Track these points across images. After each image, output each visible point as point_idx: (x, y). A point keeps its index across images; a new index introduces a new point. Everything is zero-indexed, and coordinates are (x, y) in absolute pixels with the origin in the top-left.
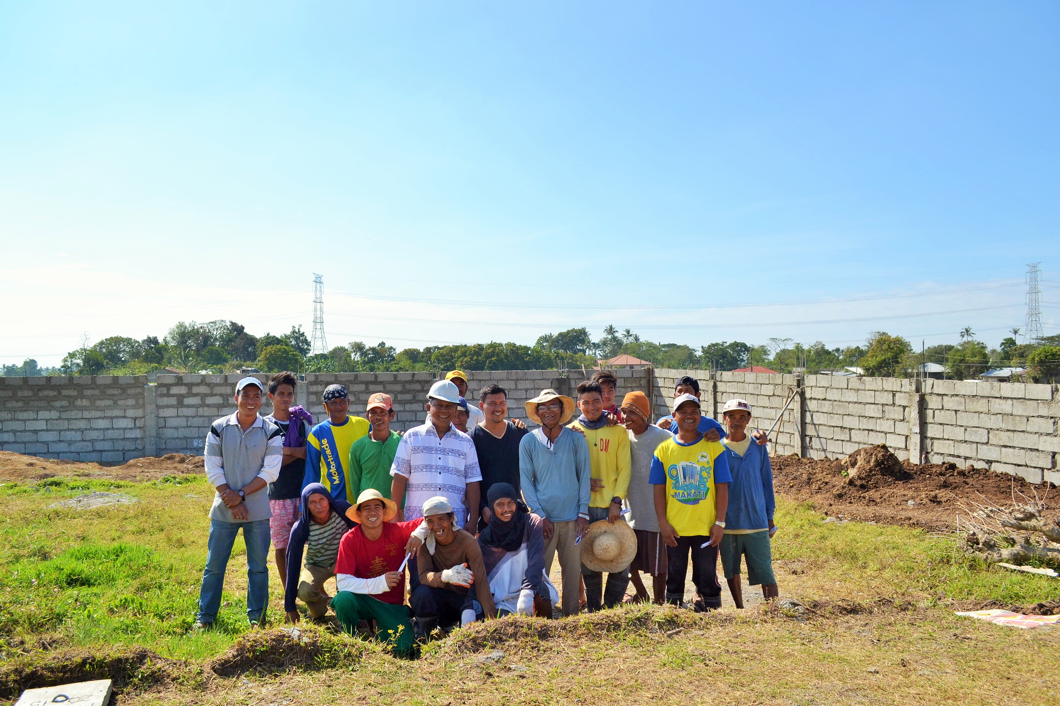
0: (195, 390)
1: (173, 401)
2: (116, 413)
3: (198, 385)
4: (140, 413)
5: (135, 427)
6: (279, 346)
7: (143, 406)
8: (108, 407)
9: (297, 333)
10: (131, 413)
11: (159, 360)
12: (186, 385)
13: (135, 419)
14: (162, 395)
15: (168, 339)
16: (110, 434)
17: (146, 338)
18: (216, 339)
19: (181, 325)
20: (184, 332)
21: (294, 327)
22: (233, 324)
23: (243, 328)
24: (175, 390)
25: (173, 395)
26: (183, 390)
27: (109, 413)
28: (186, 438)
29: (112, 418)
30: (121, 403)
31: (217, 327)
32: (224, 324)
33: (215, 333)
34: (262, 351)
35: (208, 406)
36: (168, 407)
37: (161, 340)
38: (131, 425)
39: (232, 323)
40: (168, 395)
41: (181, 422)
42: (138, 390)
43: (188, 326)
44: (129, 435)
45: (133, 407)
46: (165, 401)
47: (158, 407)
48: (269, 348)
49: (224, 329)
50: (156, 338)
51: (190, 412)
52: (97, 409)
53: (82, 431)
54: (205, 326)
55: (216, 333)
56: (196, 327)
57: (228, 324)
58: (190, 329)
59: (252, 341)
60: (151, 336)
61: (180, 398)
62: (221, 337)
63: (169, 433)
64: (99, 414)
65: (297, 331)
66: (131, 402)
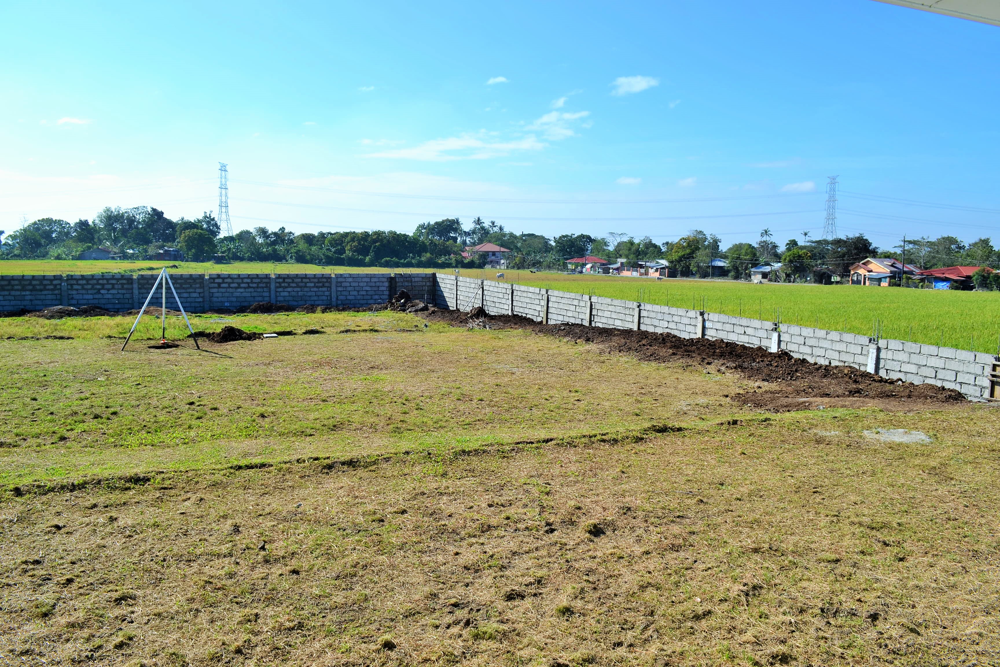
0: (226, 280)
1: (216, 285)
2: (191, 290)
3: (227, 278)
4: (201, 290)
5: (200, 297)
6: (195, 230)
7: (203, 287)
8: (188, 288)
9: (208, 218)
10: (198, 290)
11: (91, 240)
12: (222, 278)
13: (200, 293)
14: (212, 283)
15: (97, 222)
16: (189, 300)
17: (78, 221)
18: (139, 223)
19: (108, 210)
20: (110, 216)
21: (205, 213)
22: (154, 210)
23: (162, 213)
24: (217, 281)
25: (216, 283)
26: (220, 281)
27: (188, 291)
28: (222, 302)
29: (190, 292)
30: (194, 286)
31: (140, 212)
32: (146, 210)
33: (138, 217)
34: (181, 234)
35: (232, 288)
36: (214, 288)
37: (90, 223)
38: (198, 296)
39: (153, 208)
40: (214, 283)
41: (220, 295)
42: (201, 280)
43: (114, 211)
44: (197, 300)
45: (198, 288)
46: (213, 285)
47: (210, 288)
48: (187, 232)
49: (146, 214)
50: (87, 220)
51: (223, 290)
52: (184, 288)
54: (129, 211)
55: (140, 218)
56: (121, 212)
57: (149, 210)
58: (115, 213)
59: (170, 224)
60: (83, 219)
61: (219, 284)
62: (144, 221)
63: (215, 299)
64: (184, 291)
65: (208, 216)
66: (198, 286)
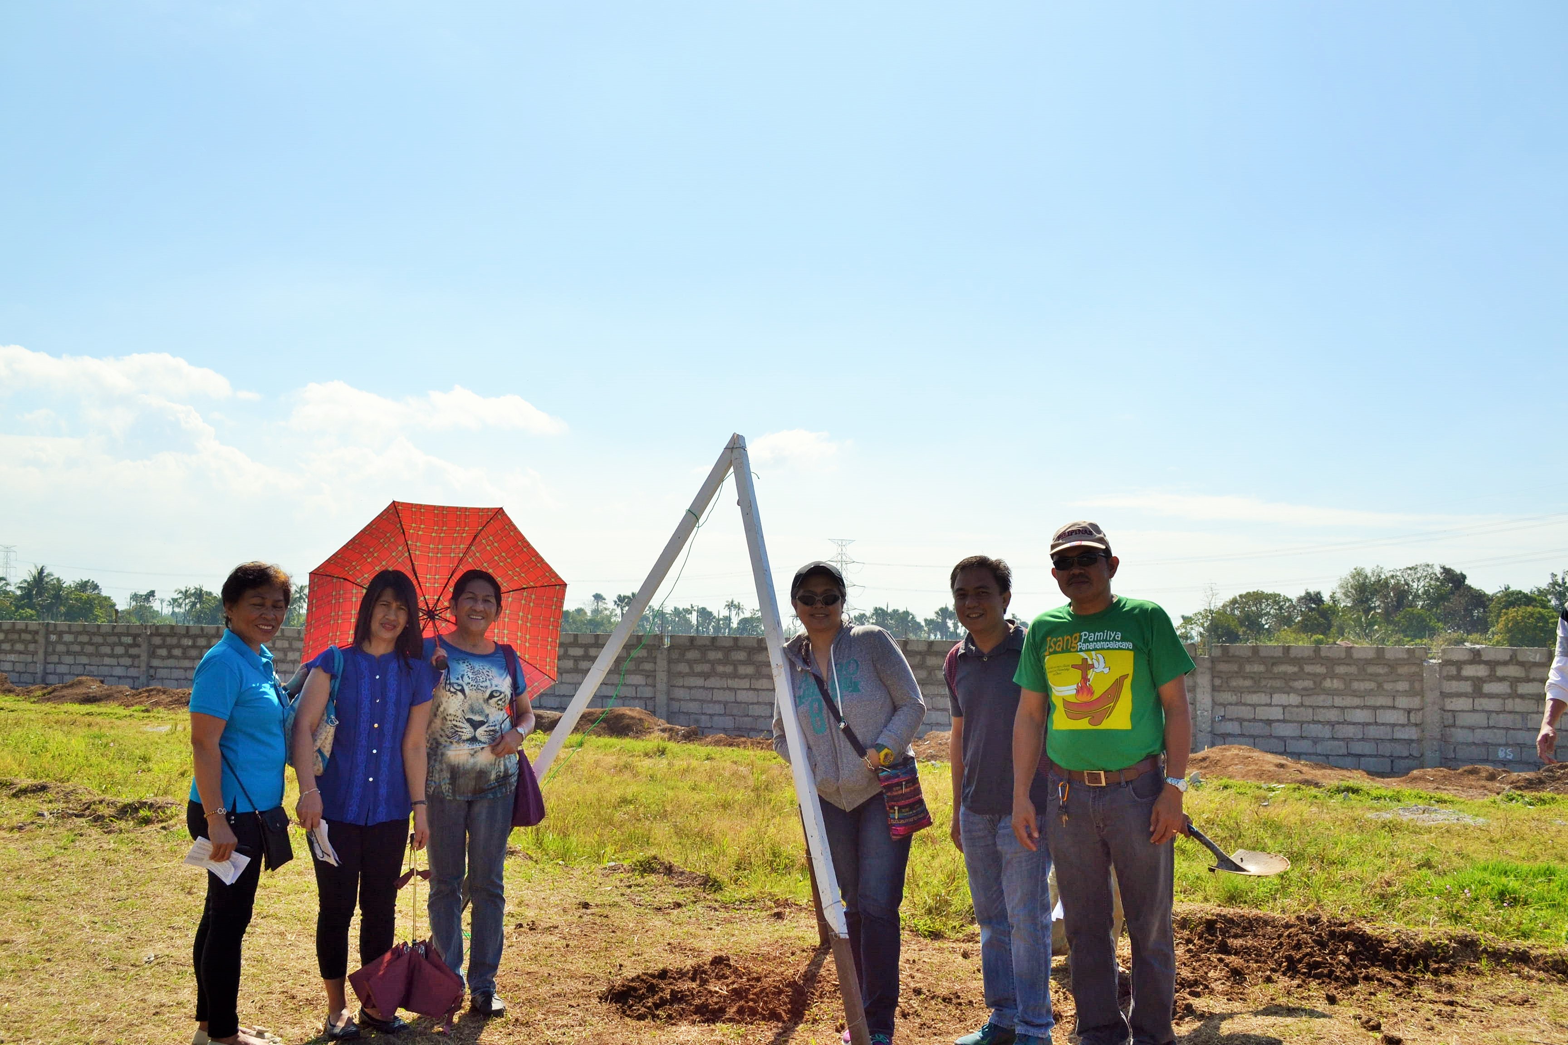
0: (1501, 671)
1: (1467, 687)
2: (1380, 701)
3: (1505, 663)
4: (1415, 702)
5: (1409, 724)
6: (1530, 609)
7: (1421, 693)
8: (1370, 693)
9: (1560, 586)
10: (1403, 702)
11: (1325, 629)
12: (1487, 663)
13: (1409, 712)
14: (1450, 678)
15: (1339, 595)
16: (1372, 732)
17: (1303, 594)
18: (1417, 596)
19: (1359, 574)
20: (1364, 584)
21: (1554, 575)
22: (1447, 571)
23: (1464, 577)
24: (1469, 671)
25: (1467, 679)
26: (1481, 671)
27: (1371, 701)
28: (1486, 744)
29: (1375, 708)
30: (1388, 686)
31: (1419, 575)
32: (1430, 571)
33: (1415, 585)
34: (1499, 616)
35: (1522, 697)
36: (1459, 695)
37: (1326, 597)
38: (1403, 719)
39: (1444, 568)
40: (1459, 677)
41: (1479, 719)
42: (1414, 669)
43: (1369, 575)
44: (1400, 734)
45: (1406, 693)
46: (1454, 686)
47: (1444, 695)
48: (1512, 612)
49: (1431, 579)
50: (1319, 593)
51: (1493, 705)
52: (1355, 694)
53: (1332, 724)
54: (1399, 574)
55: (1418, 587)
56: (1383, 577)
57: (1438, 571)
58: (1373, 579)
59: (1479, 599)
60: (1312, 590)
61: (1477, 683)
62: (1426, 592)
63: (1460, 735)
64: (1357, 701)
65: (1560, 581)
66: (1402, 686)
